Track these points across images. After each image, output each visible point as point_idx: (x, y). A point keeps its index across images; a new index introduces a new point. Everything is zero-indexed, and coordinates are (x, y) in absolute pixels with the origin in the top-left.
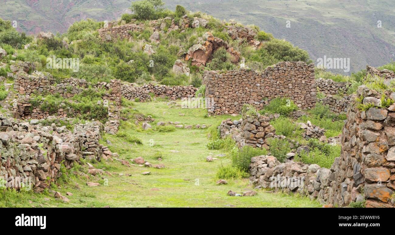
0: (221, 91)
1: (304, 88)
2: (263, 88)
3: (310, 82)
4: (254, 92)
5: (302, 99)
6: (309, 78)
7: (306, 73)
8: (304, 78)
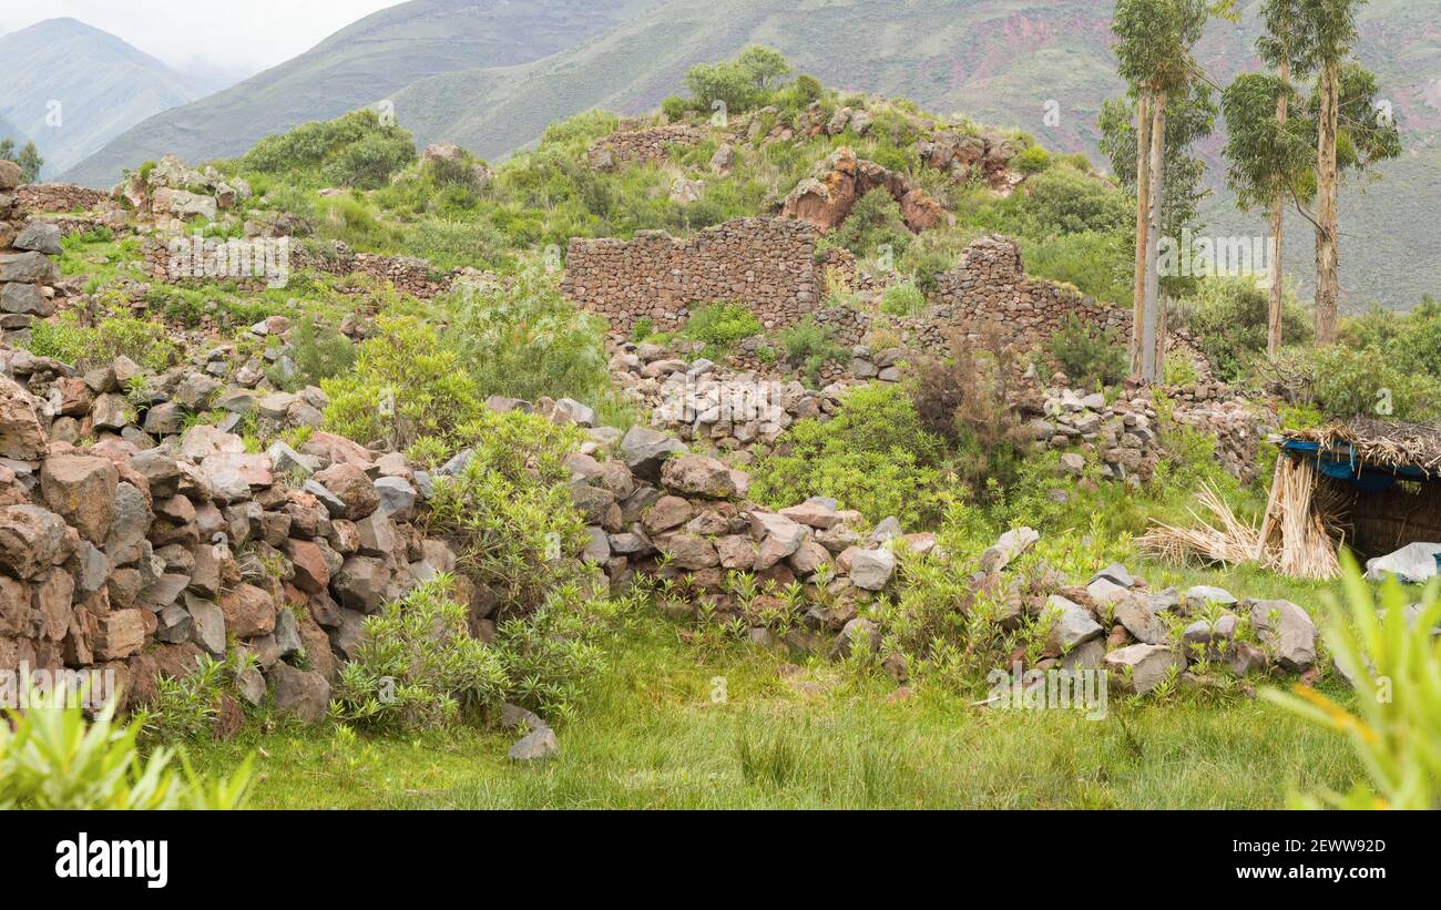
0: (589, 285)
1: (783, 282)
2: (686, 279)
3: (797, 268)
4: (665, 288)
5: (777, 308)
6: (797, 258)
7: (789, 246)
8: (785, 258)
